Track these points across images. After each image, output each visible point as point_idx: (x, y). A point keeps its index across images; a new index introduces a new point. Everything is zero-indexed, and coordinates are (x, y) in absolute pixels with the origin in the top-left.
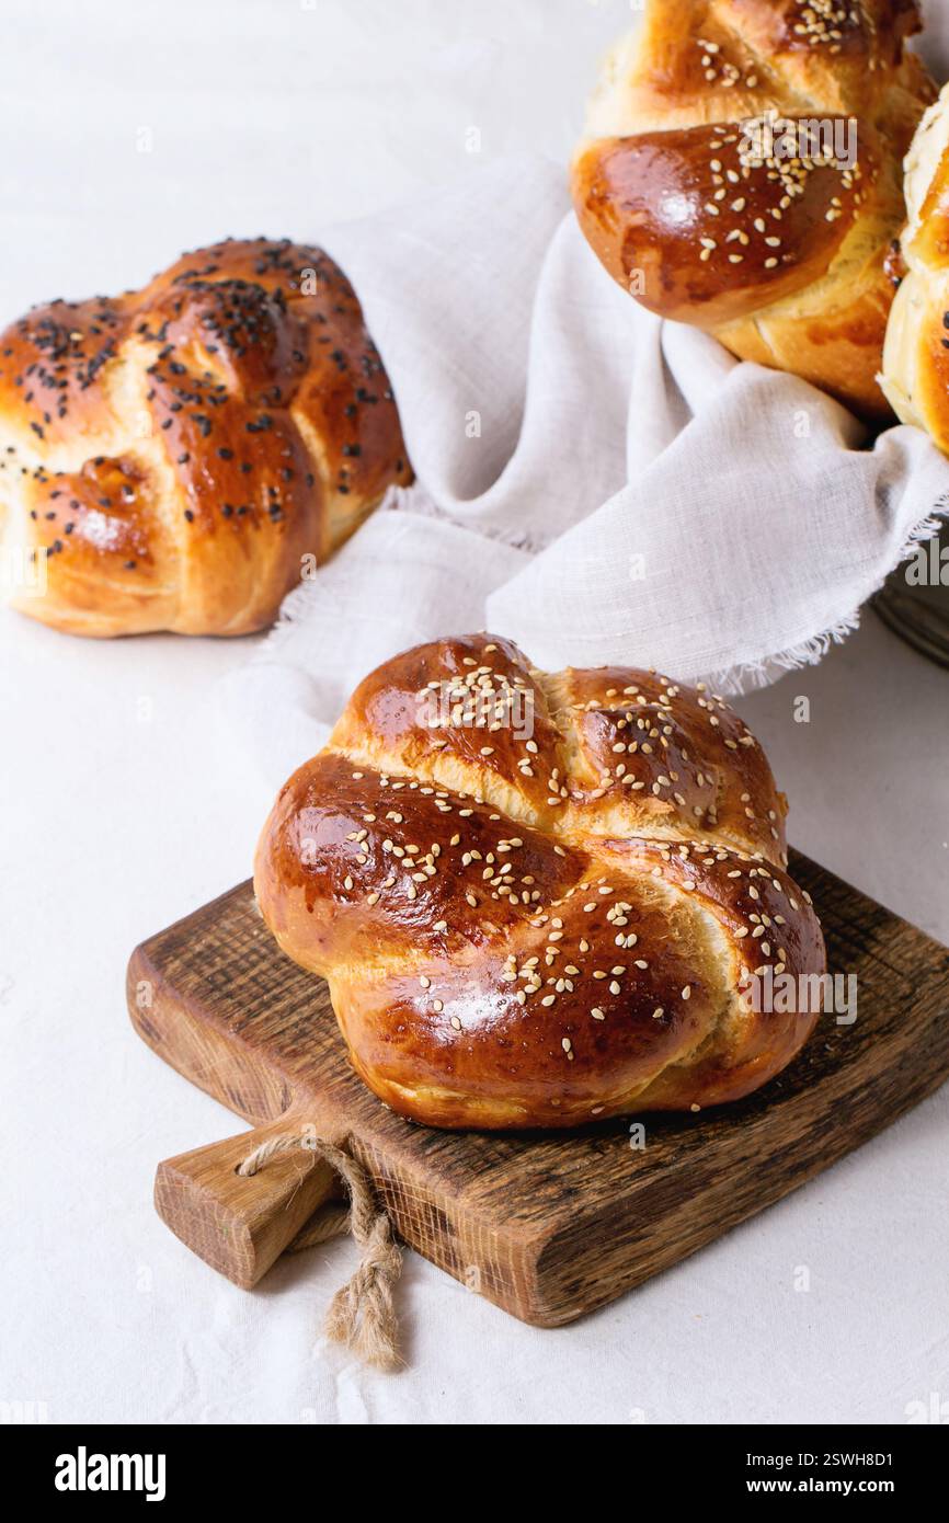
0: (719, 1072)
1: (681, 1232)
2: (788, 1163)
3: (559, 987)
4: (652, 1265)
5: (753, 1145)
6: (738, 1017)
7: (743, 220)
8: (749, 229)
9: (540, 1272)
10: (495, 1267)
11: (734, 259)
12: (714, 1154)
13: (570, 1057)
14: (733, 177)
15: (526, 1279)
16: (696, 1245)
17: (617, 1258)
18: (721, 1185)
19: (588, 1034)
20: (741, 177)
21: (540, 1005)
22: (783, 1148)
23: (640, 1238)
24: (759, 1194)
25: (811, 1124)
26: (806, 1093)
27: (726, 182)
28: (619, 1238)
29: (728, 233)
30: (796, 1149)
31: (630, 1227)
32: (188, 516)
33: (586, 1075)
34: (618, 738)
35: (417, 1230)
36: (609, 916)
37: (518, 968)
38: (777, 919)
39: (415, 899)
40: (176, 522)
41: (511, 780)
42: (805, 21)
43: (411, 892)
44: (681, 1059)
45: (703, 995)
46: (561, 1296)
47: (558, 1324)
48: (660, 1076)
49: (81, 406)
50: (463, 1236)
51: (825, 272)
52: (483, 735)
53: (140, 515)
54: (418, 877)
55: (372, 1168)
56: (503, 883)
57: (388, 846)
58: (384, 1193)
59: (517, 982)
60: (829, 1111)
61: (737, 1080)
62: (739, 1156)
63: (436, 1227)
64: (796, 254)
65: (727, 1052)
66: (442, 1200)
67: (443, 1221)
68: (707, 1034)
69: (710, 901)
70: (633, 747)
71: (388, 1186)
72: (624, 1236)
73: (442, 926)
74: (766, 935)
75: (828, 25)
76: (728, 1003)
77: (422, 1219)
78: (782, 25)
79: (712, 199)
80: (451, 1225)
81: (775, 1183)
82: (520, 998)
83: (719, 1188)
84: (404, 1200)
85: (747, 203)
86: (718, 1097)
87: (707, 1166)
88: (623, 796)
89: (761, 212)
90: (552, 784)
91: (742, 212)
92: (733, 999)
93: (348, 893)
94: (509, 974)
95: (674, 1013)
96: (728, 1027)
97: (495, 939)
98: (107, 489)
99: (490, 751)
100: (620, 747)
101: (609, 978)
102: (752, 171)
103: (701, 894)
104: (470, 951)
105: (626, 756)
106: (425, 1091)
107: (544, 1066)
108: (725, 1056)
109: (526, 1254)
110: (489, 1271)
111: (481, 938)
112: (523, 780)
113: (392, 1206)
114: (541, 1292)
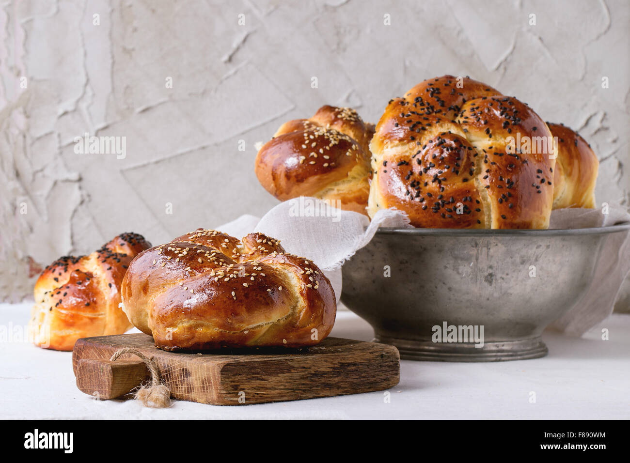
0: (294, 329)
1: (279, 386)
2: (323, 380)
3: (231, 276)
4: (267, 394)
5: (308, 363)
6: (301, 306)
7: (316, 149)
8: (318, 153)
9: (222, 374)
10: (205, 380)
11: (312, 163)
12: (292, 360)
13: (235, 298)
14: (312, 137)
15: (217, 378)
16: (285, 396)
18: (295, 374)
19: (242, 291)
20: (315, 137)
21: (224, 281)
22: (320, 372)
23: (262, 380)
24: (311, 388)
25: (331, 368)
26: (329, 354)
27: (309, 139)
28: (254, 375)
29: (310, 154)
30: (325, 376)
31: (258, 373)
32: (110, 285)
33: (241, 307)
34: (259, 238)
35: (177, 385)
36: (251, 263)
37: (216, 273)
38: (315, 272)
39: (179, 262)
40: (105, 289)
41: (219, 249)
42: (341, 115)
43: (178, 260)
44: (279, 320)
45: (287, 292)
46: (230, 388)
47: (229, 403)
48: (271, 327)
49: (72, 268)
50: (193, 374)
51: (347, 175)
52: (209, 238)
53: (92, 287)
54: (180, 255)
55: (160, 367)
56: (212, 258)
57: (169, 248)
58: (165, 376)
59: (216, 276)
60: (339, 366)
61: (301, 332)
62: (302, 365)
63: (184, 378)
64: (335, 163)
65: (297, 321)
66: (186, 363)
67: (186, 373)
68: (289, 313)
69: (290, 266)
70: (265, 241)
71: (166, 372)
72: (256, 376)
73: (188, 268)
74: (311, 275)
75: (350, 116)
76: (297, 302)
77: (178, 379)
78: (333, 117)
79: (304, 144)
80: (189, 372)
81: (318, 386)
82: (216, 279)
83: (294, 375)
84: (172, 374)
85: (317, 144)
86: (293, 338)
87: (289, 363)
88: (260, 254)
89: (322, 147)
90: (234, 251)
91: (315, 147)
92: (299, 300)
93: (154, 266)
94: (212, 274)
95: (275, 293)
96: (297, 311)
97: (208, 271)
98: (80, 278)
99: (211, 241)
100: (260, 241)
101: (250, 276)
102: (319, 136)
103: (287, 264)
104: (199, 275)
105: (262, 244)
106: (180, 325)
107: (225, 302)
108: (296, 324)
109: (216, 368)
110: (203, 383)
111: (203, 271)
112: (223, 249)
113: (168, 381)
114: (223, 383)
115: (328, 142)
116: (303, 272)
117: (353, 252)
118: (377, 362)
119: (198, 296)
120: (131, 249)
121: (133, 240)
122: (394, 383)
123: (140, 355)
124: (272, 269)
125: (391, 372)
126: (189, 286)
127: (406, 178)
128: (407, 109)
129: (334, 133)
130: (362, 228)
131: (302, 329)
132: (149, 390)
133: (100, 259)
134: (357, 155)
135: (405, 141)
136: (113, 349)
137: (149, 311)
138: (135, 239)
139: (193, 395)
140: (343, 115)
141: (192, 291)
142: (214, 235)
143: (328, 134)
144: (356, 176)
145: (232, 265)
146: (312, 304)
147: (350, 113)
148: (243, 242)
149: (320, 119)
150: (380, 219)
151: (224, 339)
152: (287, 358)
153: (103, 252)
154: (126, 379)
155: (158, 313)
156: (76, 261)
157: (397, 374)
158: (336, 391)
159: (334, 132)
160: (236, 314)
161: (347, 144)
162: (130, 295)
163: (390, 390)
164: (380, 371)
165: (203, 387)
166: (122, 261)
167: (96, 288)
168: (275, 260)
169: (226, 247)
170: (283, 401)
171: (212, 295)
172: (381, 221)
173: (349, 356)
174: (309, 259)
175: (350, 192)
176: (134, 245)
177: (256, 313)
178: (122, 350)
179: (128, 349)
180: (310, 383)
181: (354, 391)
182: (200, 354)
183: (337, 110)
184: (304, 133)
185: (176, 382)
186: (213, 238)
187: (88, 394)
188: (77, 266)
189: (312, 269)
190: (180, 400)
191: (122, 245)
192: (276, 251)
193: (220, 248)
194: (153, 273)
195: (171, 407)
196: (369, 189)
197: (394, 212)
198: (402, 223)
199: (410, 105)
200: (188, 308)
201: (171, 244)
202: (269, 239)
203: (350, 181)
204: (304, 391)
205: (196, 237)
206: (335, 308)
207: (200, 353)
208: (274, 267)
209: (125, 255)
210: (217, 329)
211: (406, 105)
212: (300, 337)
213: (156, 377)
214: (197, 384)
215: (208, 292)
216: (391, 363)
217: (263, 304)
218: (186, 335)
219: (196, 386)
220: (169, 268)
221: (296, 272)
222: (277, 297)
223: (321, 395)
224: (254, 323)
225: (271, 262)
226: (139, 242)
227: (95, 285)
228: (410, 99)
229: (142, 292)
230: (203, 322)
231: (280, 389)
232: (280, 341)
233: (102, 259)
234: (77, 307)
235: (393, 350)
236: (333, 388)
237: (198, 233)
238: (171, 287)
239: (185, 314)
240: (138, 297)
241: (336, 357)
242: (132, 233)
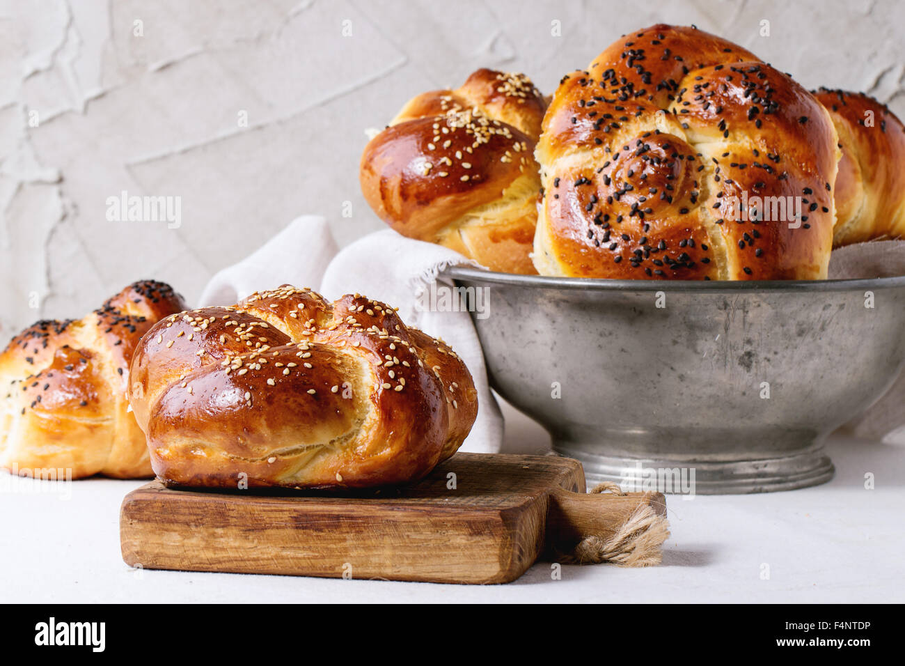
7: (450, 152)
8: (452, 158)
11: (443, 174)
14: (445, 131)
20: (450, 131)
27: (441, 133)
29: (439, 160)
32: (121, 371)
40: (113, 378)
42: (504, 87)
49: (56, 341)
51: (501, 195)
53: (91, 375)
64: (481, 176)
70: (361, 308)
74: (394, 367)
75: (518, 90)
78: (491, 90)
79: (432, 142)
85: (452, 144)
88: (346, 329)
89: (460, 148)
90: (307, 324)
91: (449, 148)
98: (70, 360)
102: (457, 129)
115: (472, 138)
116: (380, 362)
120: (153, 308)
121: (154, 294)
127: (586, 208)
128: (590, 92)
129: (483, 124)
133: (102, 326)
134: (523, 160)
135: (587, 146)
138: (158, 291)
140: (507, 87)
143: (473, 126)
144: (516, 194)
147: (518, 84)
149: (470, 92)
153: (107, 314)
156: (62, 328)
159: (483, 121)
161: (505, 142)
166: (137, 329)
167: (98, 376)
175: (506, 223)
176: (156, 301)
183: (499, 77)
184: (434, 122)
188: (64, 339)
191: (137, 302)
196: (536, 218)
199: (595, 84)
203: (505, 204)
209: (143, 320)
211: (589, 85)
225: (344, 343)
226: (164, 297)
227: (95, 371)
228: (596, 74)
233: (105, 326)
234: (67, 407)
242: (153, 282)
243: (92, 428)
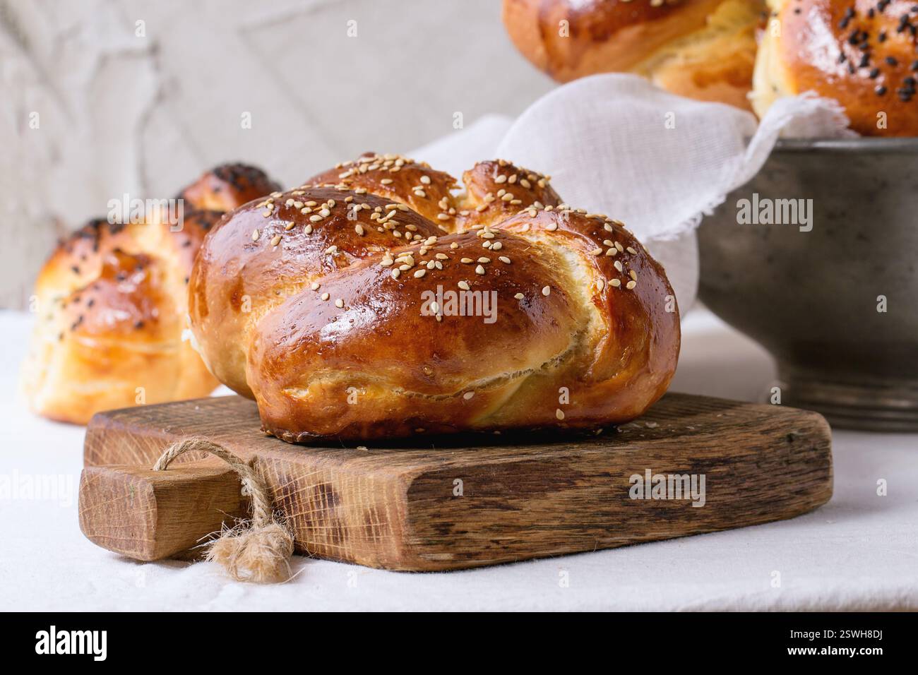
0: (581, 384)
1: (548, 520)
3: (430, 265)
4: (521, 542)
5: (616, 465)
6: (596, 330)
9: (410, 499)
10: (373, 512)
12: (578, 457)
15: (398, 508)
16: (563, 544)
17: (484, 518)
18: (586, 491)
21: (412, 277)
23: (508, 508)
26: (666, 440)
28: (487, 499)
31: (498, 493)
33: (453, 337)
34: (500, 172)
35: (309, 524)
36: (478, 233)
37: (394, 258)
38: (629, 249)
39: (310, 234)
40: (176, 290)
41: (406, 199)
43: (307, 229)
44: (544, 366)
45: (562, 298)
46: (432, 532)
47: (431, 566)
48: (527, 381)
49: (110, 242)
50: (346, 498)
51: (705, 24)
52: (384, 174)
53: (150, 287)
54: (314, 218)
55: (271, 481)
56: (387, 222)
57: (290, 202)
58: (281, 504)
59: (393, 266)
60: (689, 468)
61: (597, 392)
62: (603, 469)
63: (325, 507)
65: (588, 367)
66: (329, 472)
67: (330, 495)
68: (568, 348)
69: (571, 236)
70: (512, 179)
71: (286, 493)
72: (494, 499)
73: (332, 249)
74: (619, 256)
76: (588, 321)
77: (313, 508)
80: (336, 494)
81: (640, 516)
82: (395, 273)
83: (584, 492)
84: (299, 498)
86: (580, 406)
87: (572, 466)
88: (503, 208)
90: (442, 204)
92: (591, 315)
93: (256, 244)
94: (387, 260)
95: (534, 303)
96: (588, 341)
97: (377, 254)
98: (123, 266)
99: (388, 181)
100: (500, 179)
101: (475, 264)
103: (563, 233)
104: (356, 263)
105: (506, 185)
106: (315, 383)
107: (416, 327)
108: (585, 372)
109: (398, 484)
110: (368, 521)
111: (366, 255)
112: (417, 199)
113: (290, 513)
114: (412, 521)
116: (599, 250)
117: (720, 196)
118: (779, 452)
119: (354, 313)
120: (235, 197)
121: (241, 180)
122: (821, 500)
123: (224, 455)
124: (527, 245)
125: (811, 474)
126: (333, 291)
127: (839, 24)
130: (739, 141)
131: (598, 385)
132: (240, 540)
136: (169, 437)
137: (246, 349)
138: (246, 177)
139: (346, 548)
141: (339, 303)
142: (396, 169)
144: (725, 22)
145: (432, 239)
146: (621, 326)
148: (464, 182)
150: (780, 119)
151: (417, 413)
152: (567, 453)
154: (190, 514)
155: (265, 355)
156: (118, 228)
157: (826, 478)
158: (683, 524)
160: (442, 355)
162: (204, 312)
163: (810, 515)
164: (786, 474)
165: (369, 529)
167: (159, 288)
168: (535, 223)
169: (423, 194)
170: (557, 556)
171: (385, 311)
172: (781, 124)
173: (713, 443)
174: (614, 220)
175: (714, 61)
176: (242, 189)
177: (490, 351)
178: (181, 444)
179: (195, 440)
180: (623, 509)
181: (727, 523)
182: (364, 449)
185: (307, 517)
186: (395, 176)
187: (105, 547)
188: (120, 241)
189: (622, 244)
190: (318, 557)
191: (217, 190)
192: (540, 200)
193: (410, 197)
194: (252, 261)
195: (290, 582)
196: (754, 53)
197: (811, 103)
198: (831, 127)
200: (330, 344)
201: (295, 193)
202: (523, 175)
203: (712, 36)
204: (608, 528)
205: (356, 174)
206: (676, 332)
207: (362, 445)
208: (533, 240)
209: (221, 213)
210: (400, 389)
212: (595, 403)
213: (261, 504)
214: (355, 522)
215: (377, 304)
216: (813, 454)
217: (506, 330)
218: (329, 407)
219: (353, 526)
220: (289, 249)
221: (582, 251)
222: (538, 312)
223: (649, 536)
224: (485, 374)
225: (526, 227)
226: (252, 184)
227: (155, 281)
229: (230, 306)
230: (366, 375)
231: (552, 528)
232: (548, 415)
234: (117, 330)
235: (816, 422)
236: (677, 518)
237: (361, 163)
238: (295, 292)
239: (324, 357)
240: (222, 318)
241: (683, 446)
243: (151, 358)
